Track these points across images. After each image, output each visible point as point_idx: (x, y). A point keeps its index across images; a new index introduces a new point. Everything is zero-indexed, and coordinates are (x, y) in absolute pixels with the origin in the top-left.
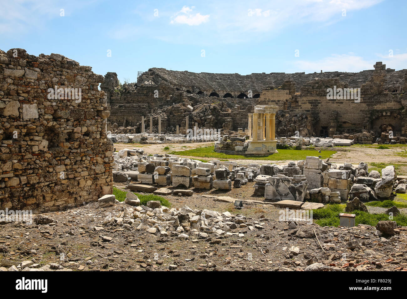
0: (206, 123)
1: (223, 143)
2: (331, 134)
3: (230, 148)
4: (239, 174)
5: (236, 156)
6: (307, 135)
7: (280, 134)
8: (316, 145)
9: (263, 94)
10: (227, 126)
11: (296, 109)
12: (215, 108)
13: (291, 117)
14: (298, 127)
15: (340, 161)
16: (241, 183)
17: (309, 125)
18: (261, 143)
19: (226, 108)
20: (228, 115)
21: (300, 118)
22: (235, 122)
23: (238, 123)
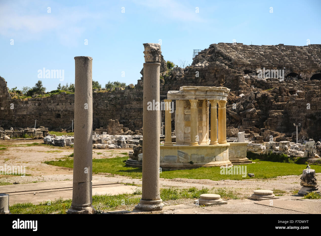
0: (244, 120)
10: (270, 125)
18: (175, 148)
20: (283, 107)
23: (294, 120)
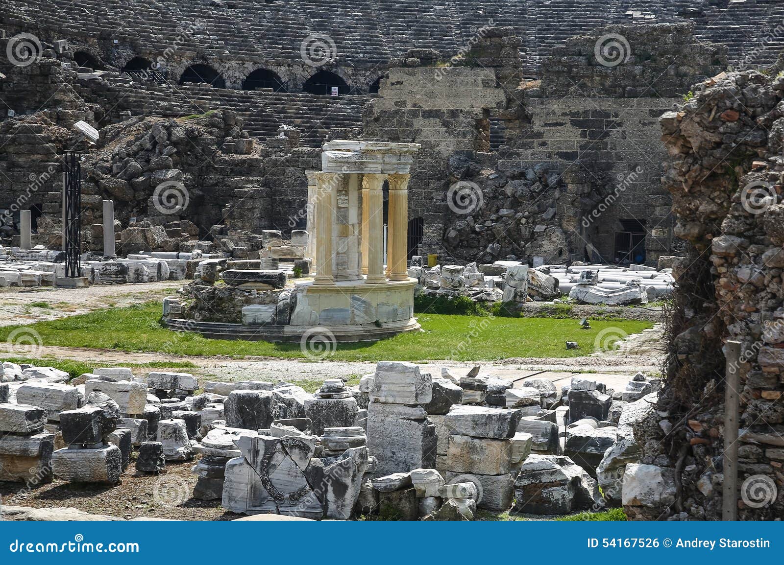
1: (198, 290)
2: (655, 251)
3: (221, 311)
4: (166, 426)
5: (243, 344)
6: (560, 253)
7: (455, 248)
8: (581, 297)
9: (393, 84)
11: (523, 146)
12: (192, 137)
13: (502, 181)
14: (527, 222)
15: (630, 363)
16: (163, 456)
17: (571, 212)
18: (346, 290)
19: (243, 136)
20: (249, 168)
21: (538, 184)
22: (278, 198)
